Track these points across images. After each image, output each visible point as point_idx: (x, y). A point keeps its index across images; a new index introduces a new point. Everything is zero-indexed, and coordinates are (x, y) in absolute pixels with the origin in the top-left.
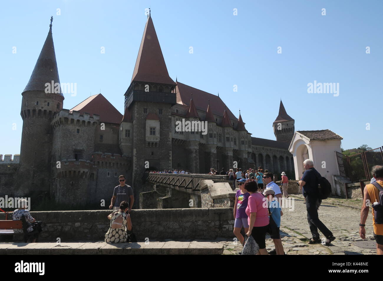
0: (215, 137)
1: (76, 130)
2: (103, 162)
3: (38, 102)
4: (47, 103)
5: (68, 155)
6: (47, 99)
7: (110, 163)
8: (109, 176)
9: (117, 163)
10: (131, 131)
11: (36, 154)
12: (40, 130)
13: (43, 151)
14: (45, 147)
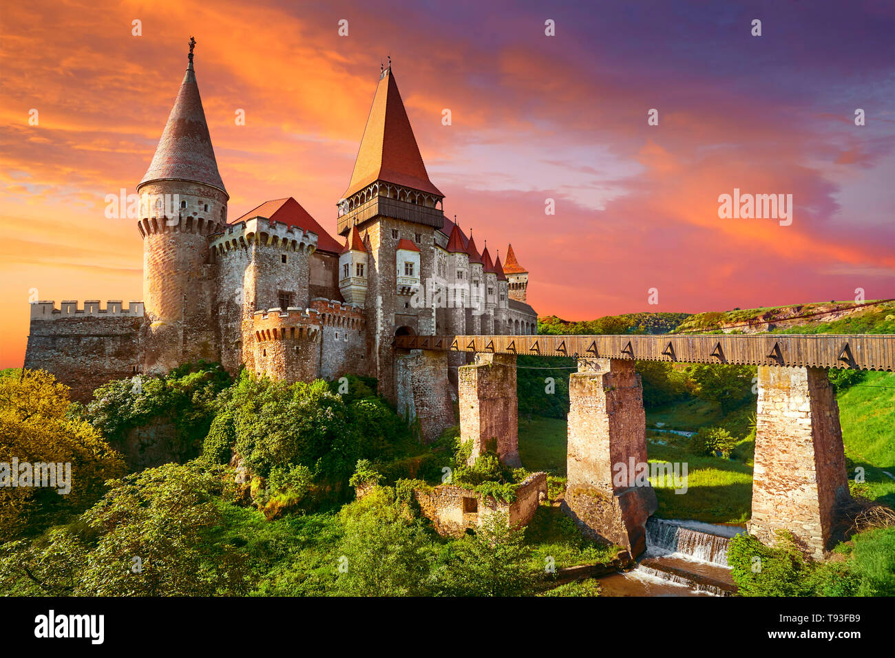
1: (281, 257)
4: (203, 206)
7: (339, 317)
8: (338, 340)
9: (349, 319)
10: (365, 267)
11: (185, 299)
12: (191, 255)
13: (201, 293)
14: (203, 288)
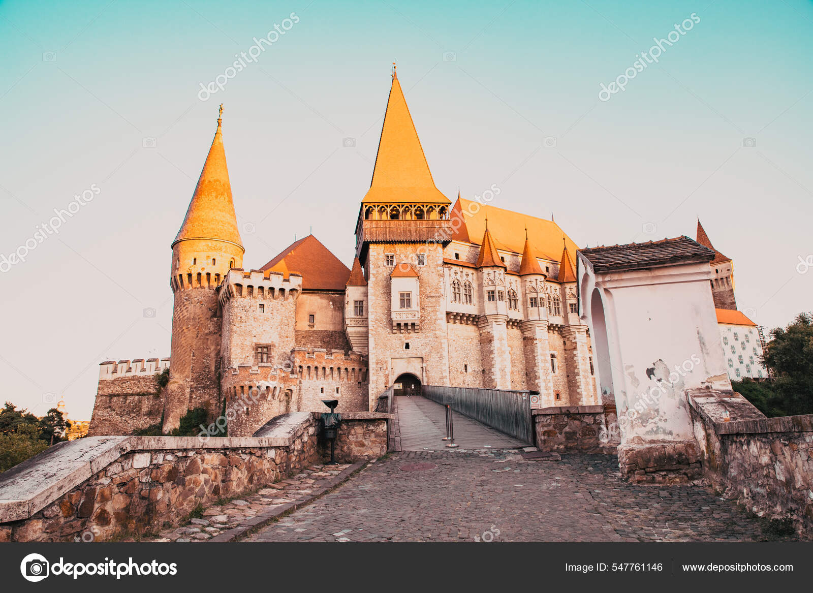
0: (542, 304)
1: (258, 306)
2: (309, 367)
3: (195, 259)
4: (211, 261)
5: (244, 356)
6: (210, 253)
7: (324, 368)
8: (324, 395)
9: (339, 369)
10: (365, 303)
11: (194, 356)
12: (200, 311)
13: (207, 349)
14: (209, 342)
